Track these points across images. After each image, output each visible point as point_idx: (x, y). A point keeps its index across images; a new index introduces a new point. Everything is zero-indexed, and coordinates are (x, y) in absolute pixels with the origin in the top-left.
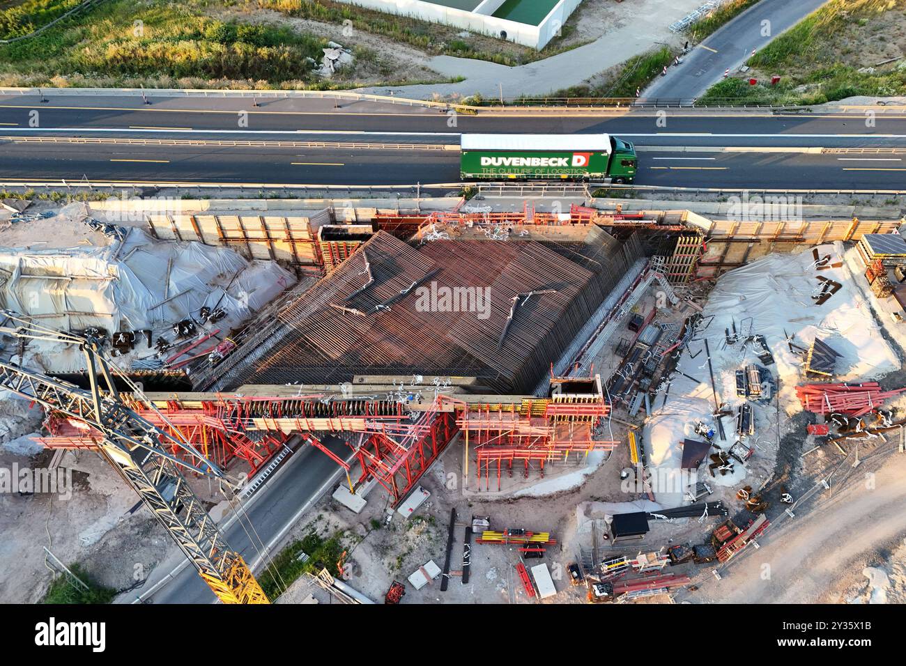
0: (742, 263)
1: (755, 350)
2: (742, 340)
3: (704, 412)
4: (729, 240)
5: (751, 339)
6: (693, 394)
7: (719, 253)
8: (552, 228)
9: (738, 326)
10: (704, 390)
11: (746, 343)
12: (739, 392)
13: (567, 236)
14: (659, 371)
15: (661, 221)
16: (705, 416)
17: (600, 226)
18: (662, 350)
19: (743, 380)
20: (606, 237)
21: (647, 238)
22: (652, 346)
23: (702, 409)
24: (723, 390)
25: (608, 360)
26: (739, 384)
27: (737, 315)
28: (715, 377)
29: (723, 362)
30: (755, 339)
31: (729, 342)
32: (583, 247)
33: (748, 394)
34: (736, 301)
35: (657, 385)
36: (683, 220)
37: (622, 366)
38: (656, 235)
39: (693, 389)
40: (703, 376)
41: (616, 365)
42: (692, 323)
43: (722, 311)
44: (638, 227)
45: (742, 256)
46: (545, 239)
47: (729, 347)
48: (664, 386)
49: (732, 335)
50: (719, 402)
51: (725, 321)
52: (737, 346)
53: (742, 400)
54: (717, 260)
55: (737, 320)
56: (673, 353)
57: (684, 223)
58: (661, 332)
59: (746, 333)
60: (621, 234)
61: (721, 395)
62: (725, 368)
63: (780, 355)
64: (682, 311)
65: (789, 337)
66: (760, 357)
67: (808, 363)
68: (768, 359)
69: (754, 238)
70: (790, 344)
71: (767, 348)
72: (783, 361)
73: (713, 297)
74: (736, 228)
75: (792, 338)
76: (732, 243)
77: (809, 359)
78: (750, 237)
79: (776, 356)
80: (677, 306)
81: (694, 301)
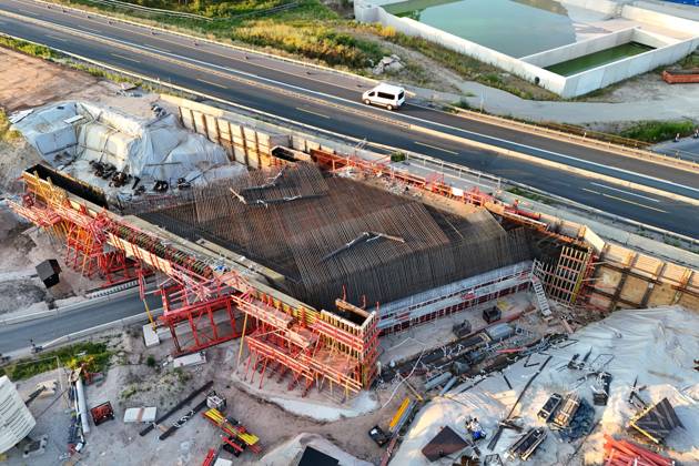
0: (642, 305)
1: (596, 386)
2: (587, 370)
3: (492, 414)
4: (626, 272)
5: (596, 375)
6: (498, 396)
7: (615, 284)
8: (444, 199)
9: (592, 357)
10: (509, 397)
11: (589, 375)
12: (541, 414)
13: (452, 209)
14: (484, 365)
15: (557, 229)
16: (490, 419)
17: (491, 212)
18: (499, 350)
19: (554, 405)
20: (494, 224)
21: (537, 240)
22: (494, 341)
23: (492, 411)
24: (529, 405)
25: (442, 333)
26: (548, 406)
27: (600, 347)
28: (530, 390)
29: (549, 381)
30: (601, 375)
31: (571, 366)
32: (462, 222)
33: (550, 420)
34: (609, 335)
35: (471, 374)
36: (581, 235)
37: (452, 344)
38: (544, 239)
39: (501, 391)
40: (518, 384)
41: (447, 341)
42: (551, 339)
43: (589, 339)
44: (527, 225)
45: (641, 297)
46: (432, 204)
47: (567, 370)
48: (478, 378)
49: (579, 361)
50: (516, 413)
51: (582, 348)
52: (578, 374)
53: (541, 423)
54: (612, 292)
55: (596, 351)
56: (512, 356)
57: (582, 239)
58: (513, 334)
59: (596, 367)
60: (508, 223)
61: (522, 409)
62: (546, 387)
63: (615, 400)
64: (550, 326)
65: (638, 387)
66: (595, 394)
67: (638, 417)
68: (602, 400)
69: (655, 278)
70: (633, 393)
71: (607, 388)
72: (614, 406)
73: (591, 326)
74: (634, 260)
75: (640, 390)
76: (629, 277)
77: (642, 415)
78: (650, 276)
79: (610, 399)
80: (547, 319)
81: (570, 322)
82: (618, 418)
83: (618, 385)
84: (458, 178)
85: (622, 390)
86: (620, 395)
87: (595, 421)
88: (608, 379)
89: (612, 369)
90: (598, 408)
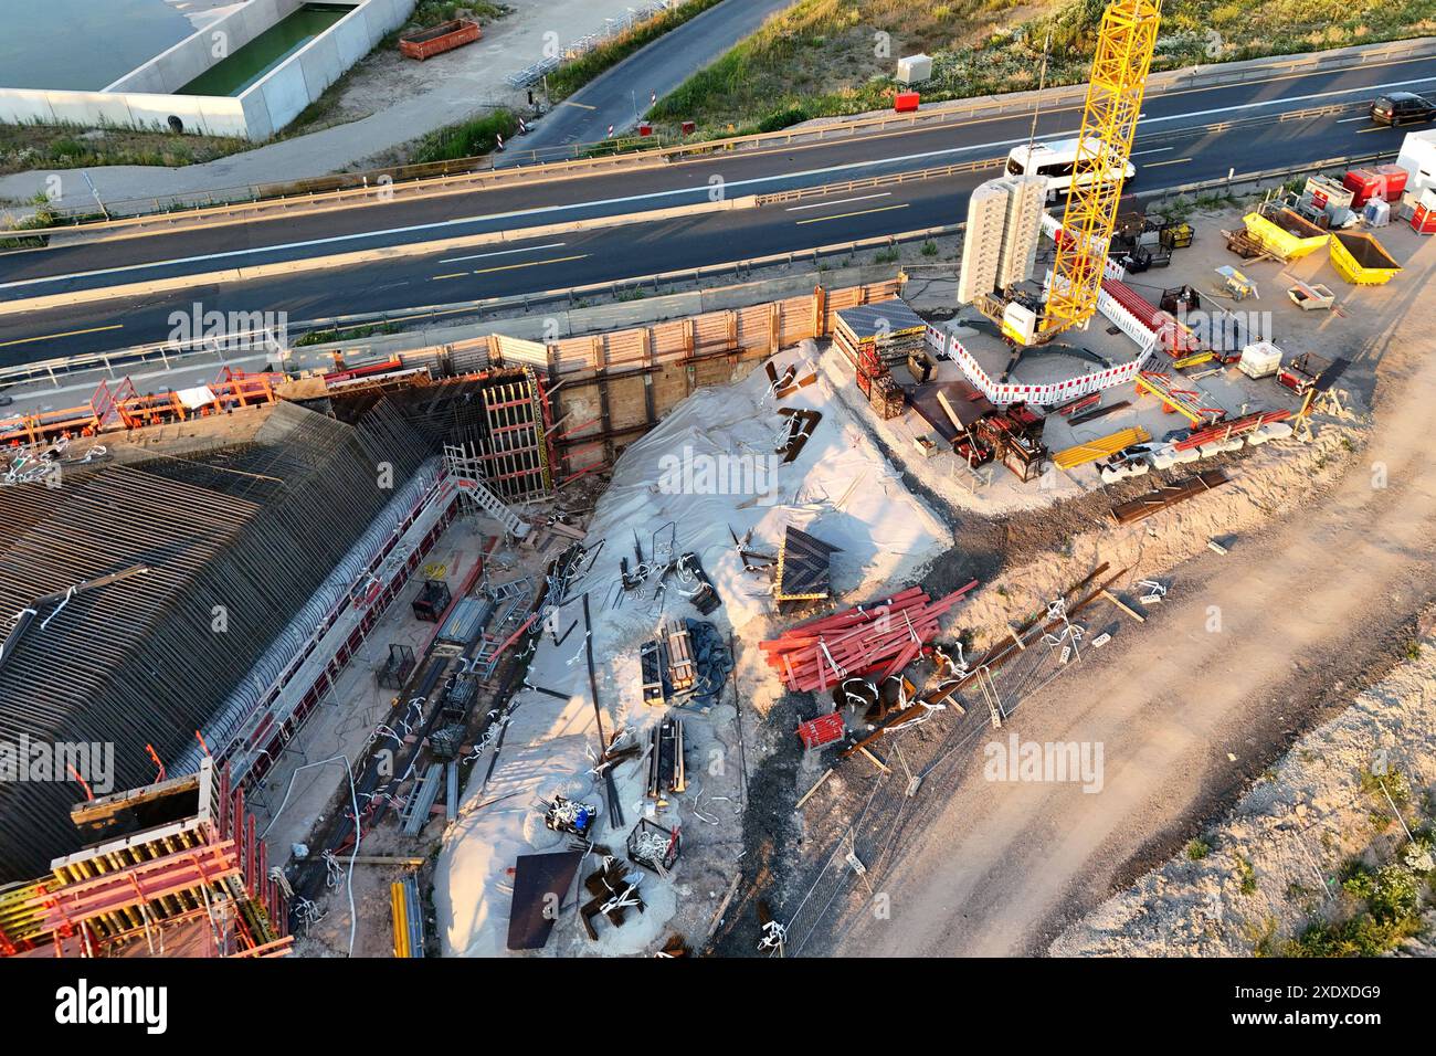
0: (651, 422)
1: (684, 588)
2: (655, 573)
3: (573, 767)
4: (602, 379)
5: (673, 569)
6: (556, 730)
7: (596, 412)
8: (172, 429)
9: (647, 548)
10: (578, 714)
11: (664, 578)
12: (649, 694)
13: (210, 439)
14: (486, 699)
15: (447, 367)
16: (577, 776)
17: (299, 402)
18: (491, 654)
19: (655, 665)
20: (322, 424)
21: (423, 408)
22: (470, 646)
23: (567, 762)
24: (617, 699)
25: (361, 706)
26: (649, 674)
27: (644, 525)
28: (600, 673)
29: (616, 634)
30: (680, 564)
31: (629, 585)
32: (253, 453)
33: (668, 692)
34: (642, 499)
35: (478, 735)
36: (494, 357)
37: (397, 711)
38: (437, 398)
39: (555, 717)
40: (574, 680)
41: (381, 714)
42: (561, 569)
43: (620, 525)
44: (390, 388)
45: (643, 407)
46: (151, 454)
47: (628, 597)
48: (495, 730)
49: (634, 569)
50: (609, 731)
51: (621, 545)
52: (647, 589)
53: (659, 710)
54: (598, 427)
55: (643, 533)
56: (521, 644)
57: (500, 362)
58: (495, 607)
59: (663, 558)
60: (351, 407)
61: (613, 714)
62: (619, 647)
63: (728, 584)
64: (542, 550)
65: (742, 540)
66: (694, 600)
67: (778, 584)
68: (709, 600)
69: (648, 364)
70: (744, 555)
71: (703, 577)
72: (734, 595)
73: (603, 504)
74: (603, 351)
75: (748, 542)
76: (611, 384)
77: (780, 574)
78: (639, 364)
79: (721, 589)
80: (530, 541)
81: (567, 522)
82: (754, 607)
83: (716, 560)
84: (168, 371)
85: (727, 562)
86: (730, 572)
87: (726, 638)
88: (694, 563)
89: (687, 543)
90: (715, 616)
